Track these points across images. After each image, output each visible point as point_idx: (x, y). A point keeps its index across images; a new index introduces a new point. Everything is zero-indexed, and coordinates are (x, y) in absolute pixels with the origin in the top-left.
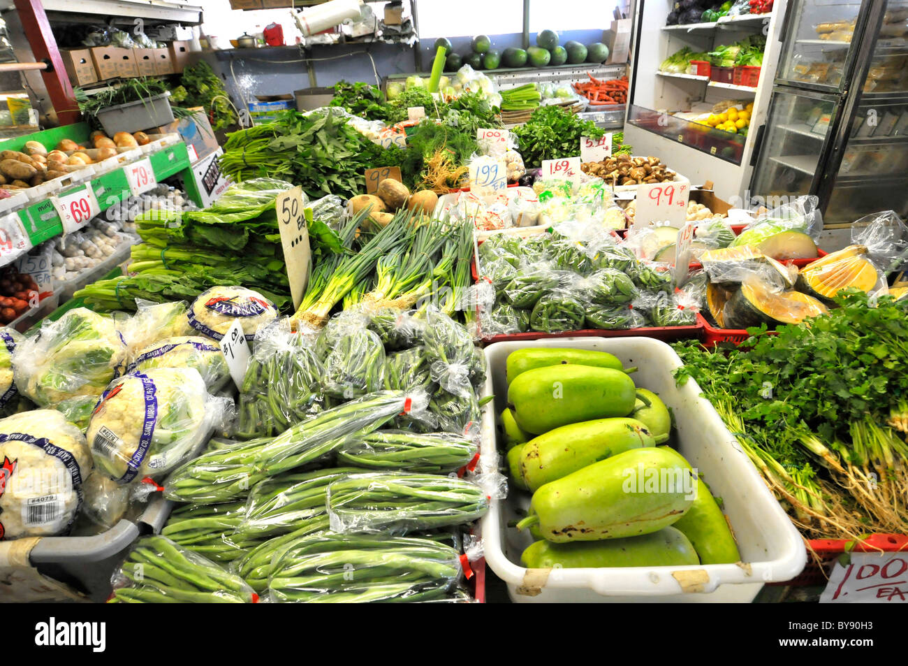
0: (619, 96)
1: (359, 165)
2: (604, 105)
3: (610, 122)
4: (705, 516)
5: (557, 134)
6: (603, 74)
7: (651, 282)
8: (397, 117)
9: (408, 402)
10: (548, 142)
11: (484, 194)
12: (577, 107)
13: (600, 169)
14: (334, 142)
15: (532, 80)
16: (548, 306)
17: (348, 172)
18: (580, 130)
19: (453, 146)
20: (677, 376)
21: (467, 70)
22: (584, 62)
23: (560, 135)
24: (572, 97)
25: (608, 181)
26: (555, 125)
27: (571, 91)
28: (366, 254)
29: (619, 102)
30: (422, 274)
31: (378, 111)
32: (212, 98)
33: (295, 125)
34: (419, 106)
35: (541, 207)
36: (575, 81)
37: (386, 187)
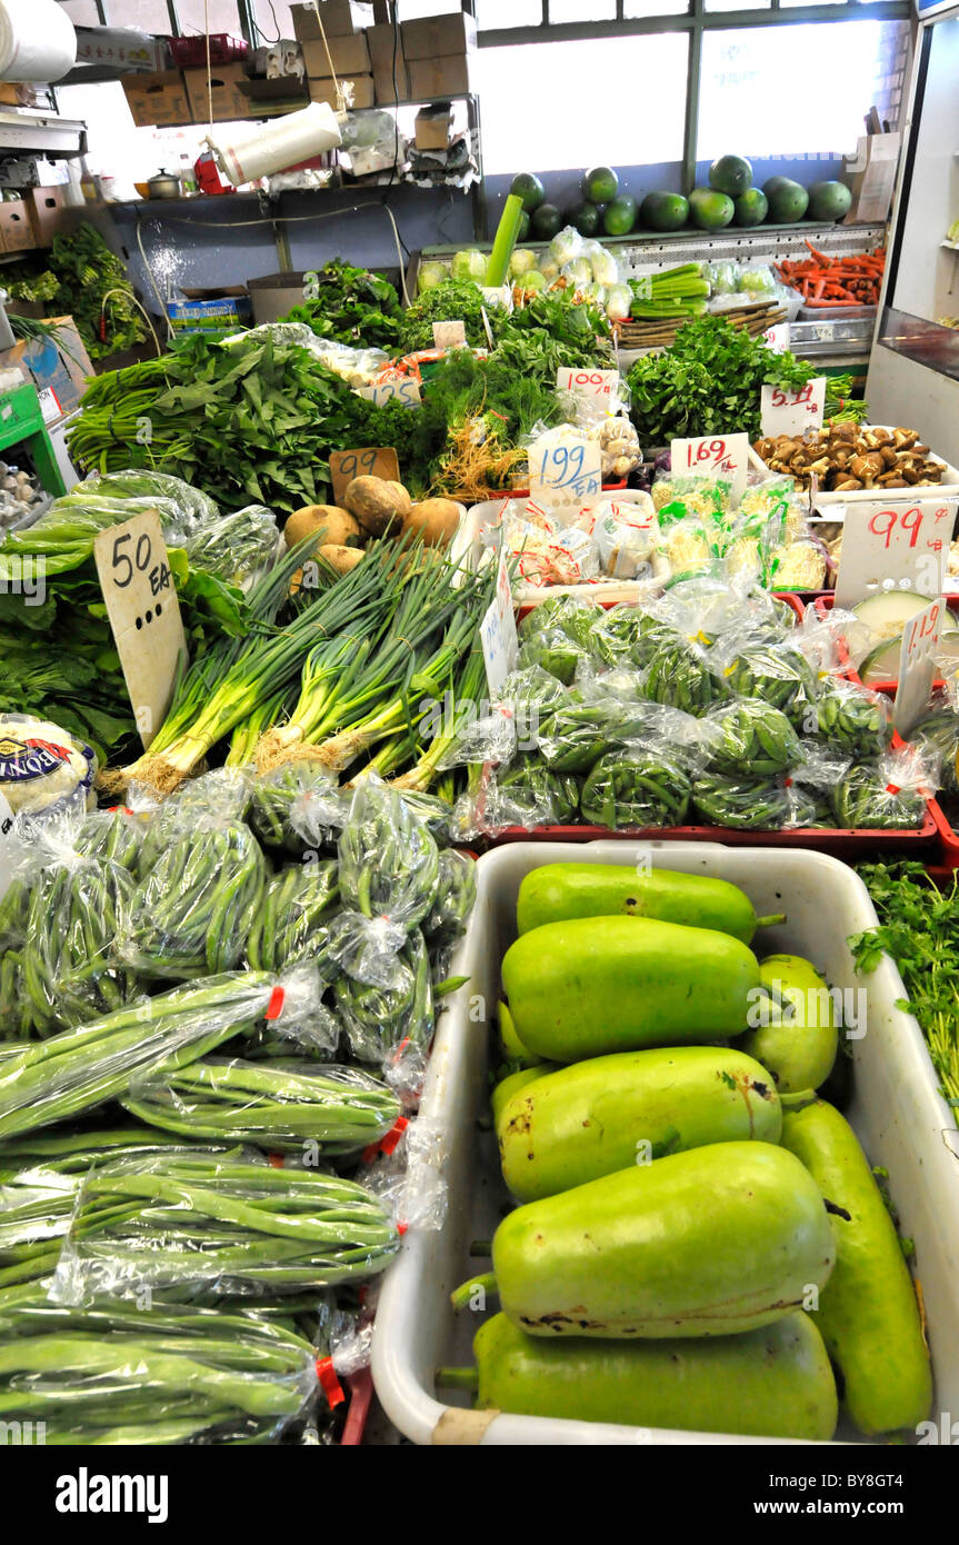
0: (865, 289)
1: (323, 442)
2: (834, 306)
3: (843, 341)
4: (866, 1286)
5: (717, 377)
6: (837, 244)
7: (838, 729)
8: (413, 339)
9: (278, 996)
10: (696, 394)
11: (556, 503)
12: (774, 316)
13: (793, 454)
14: (275, 397)
15: (697, 255)
16: (616, 775)
17: (300, 457)
18: (761, 371)
19: (507, 403)
20: (859, 950)
21: (570, 237)
22: (800, 221)
23: (723, 380)
24: (771, 291)
25: (803, 480)
26: (715, 358)
27: (767, 278)
28: (294, 635)
29: (865, 301)
30: (391, 683)
31: (382, 327)
32: (103, 293)
33: (204, 363)
34: (455, 318)
35: (657, 538)
36: (782, 257)
37: (360, 492)
